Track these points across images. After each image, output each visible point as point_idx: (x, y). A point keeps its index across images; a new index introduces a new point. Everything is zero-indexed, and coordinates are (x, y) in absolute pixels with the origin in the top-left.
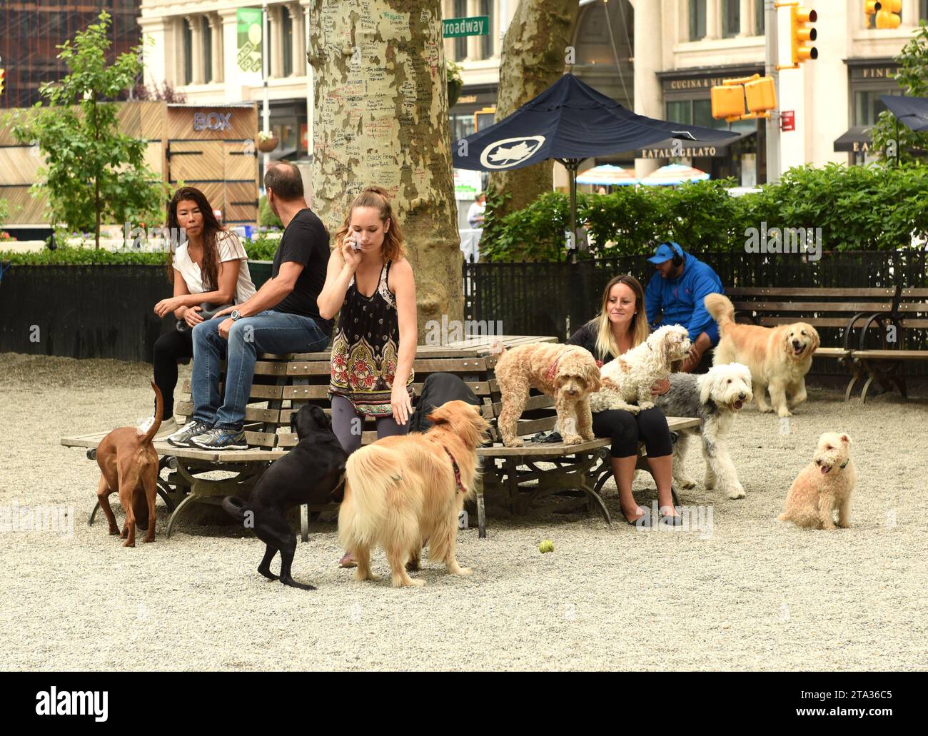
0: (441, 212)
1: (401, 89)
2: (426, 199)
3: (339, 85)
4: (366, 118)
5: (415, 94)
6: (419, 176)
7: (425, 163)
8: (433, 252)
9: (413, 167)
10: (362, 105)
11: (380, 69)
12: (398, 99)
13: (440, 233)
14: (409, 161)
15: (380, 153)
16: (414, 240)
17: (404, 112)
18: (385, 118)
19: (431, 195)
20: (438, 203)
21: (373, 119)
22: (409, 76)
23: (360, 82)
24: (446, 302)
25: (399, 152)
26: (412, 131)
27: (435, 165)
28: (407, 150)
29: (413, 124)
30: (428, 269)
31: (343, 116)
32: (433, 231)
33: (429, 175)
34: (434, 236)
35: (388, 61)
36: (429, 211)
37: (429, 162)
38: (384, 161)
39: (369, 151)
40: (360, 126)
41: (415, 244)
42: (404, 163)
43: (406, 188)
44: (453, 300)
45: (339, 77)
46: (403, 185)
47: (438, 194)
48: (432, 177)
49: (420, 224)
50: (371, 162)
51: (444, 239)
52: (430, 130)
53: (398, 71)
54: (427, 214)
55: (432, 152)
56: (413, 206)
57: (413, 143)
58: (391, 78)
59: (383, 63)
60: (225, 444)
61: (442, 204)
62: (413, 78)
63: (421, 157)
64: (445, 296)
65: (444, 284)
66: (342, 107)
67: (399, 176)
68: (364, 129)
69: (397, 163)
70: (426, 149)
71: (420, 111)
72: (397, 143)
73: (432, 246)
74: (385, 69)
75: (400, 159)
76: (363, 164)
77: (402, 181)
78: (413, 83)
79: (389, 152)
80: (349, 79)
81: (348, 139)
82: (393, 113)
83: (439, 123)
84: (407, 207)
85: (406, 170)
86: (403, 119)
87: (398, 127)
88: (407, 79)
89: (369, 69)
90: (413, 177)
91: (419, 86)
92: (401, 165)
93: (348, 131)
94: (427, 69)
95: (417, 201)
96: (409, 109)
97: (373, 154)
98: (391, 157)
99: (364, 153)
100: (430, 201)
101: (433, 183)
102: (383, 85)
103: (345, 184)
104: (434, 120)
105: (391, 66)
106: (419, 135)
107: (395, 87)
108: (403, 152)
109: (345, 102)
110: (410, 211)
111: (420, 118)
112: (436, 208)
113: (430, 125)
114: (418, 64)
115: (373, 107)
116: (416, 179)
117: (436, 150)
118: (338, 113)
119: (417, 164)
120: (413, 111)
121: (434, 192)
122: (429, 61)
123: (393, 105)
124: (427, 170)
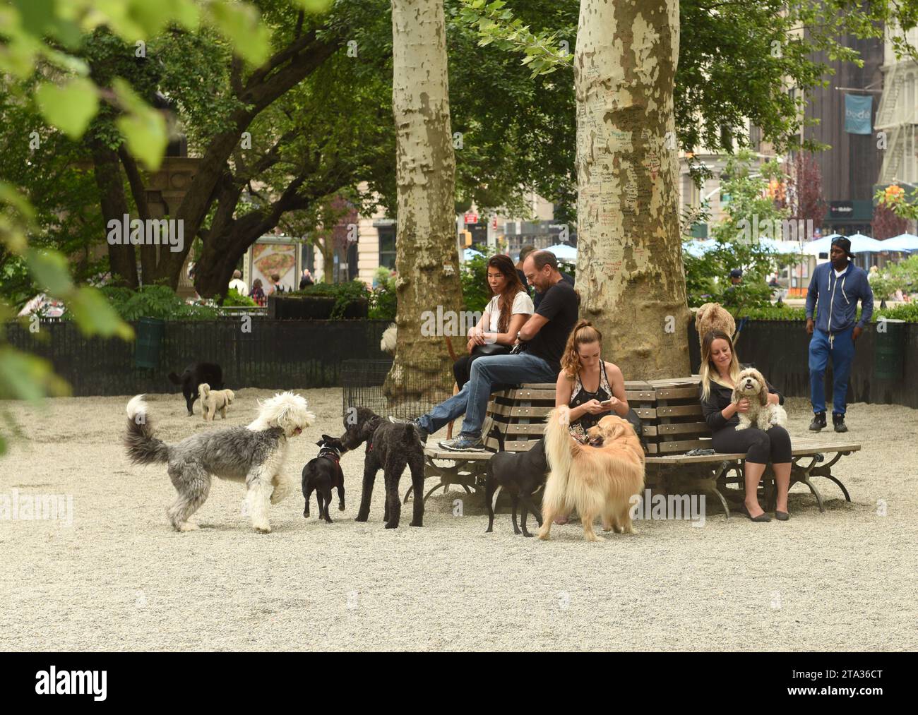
0: (657, 281)
1: (624, 188)
2: (643, 271)
3: (586, 186)
4: (601, 210)
5: (636, 192)
6: (638, 254)
7: (644, 244)
8: (648, 311)
9: (634, 247)
10: (598, 200)
11: (609, 174)
12: (623, 196)
13: (655, 297)
14: (630, 242)
15: (609, 236)
16: (633, 302)
17: (627, 206)
18: (612, 210)
19: (648, 268)
20: (653, 274)
21: (604, 211)
22: (632, 179)
23: (597, 183)
24: (657, 349)
25: (622, 235)
26: (634, 220)
27: (654, 245)
28: (629, 235)
29: (635, 215)
30: (644, 323)
31: (588, 209)
32: (650, 295)
33: (648, 253)
34: (650, 299)
35: (615, 168)
36: (646, 280)
37: (648, 243)
38: (611, 242)
39: (602, 235)
40: (597, 216)
41: (634, 305)
42: (626, 244)
43: (627, 263)
44: (665, 348)
45: (586, 180)
46: (626, 261)
47: (654, 268)
48: (650, 255)
49: (639, 290)
50: (603, 243)
51: (659, 301)
52: (650, 219)
53: (622, 176)
54: (645, 283)
55: (651, 236)
56: (633, 277)
57: (634, 229)
58: (617, 181)
59: (611, 170)
60: (465, 447)
61: (658, 276)
62: (635, 181)
63: (640, 239)
64: (657, 345)
65: (657, 336)
66: (587, 201)
67: (622, 253)
68: (599, 219)
69: (621, 244)
70: (645, 233)
71: (640, 205)
72: (622, 229)
73: (647, 307)
74: (613, 174)
75: (624, 241)
76: (599, 244)
77: (624, 258)
78: (635, 184)
79: (615, 235)
80: (591, 181)
81: (591, 226)
82: (618, 206)
83: (659, 214)
84: (627, 276)
85: (628, 249)
86: (627, 212)
87: (623, 217)
88: (629, 181)
89: (602, 174)
90: (634, 254)
91: (639, 186)
92: (624, 245)
93: (591, 220)
94: (647, 173)
95: (636, 272)
96: (631, 204)
97: (605, 237)
98: (616, 239)
99: (599, 237)
100: (646, 272)
101: (651, 260)
102: (611, 186)
103: (590, 259)
104: (654, 212)
105: (617, 171)
106: (639, 224)
107: (620, 187)
108: (626, 235)
109: (589, 198)
110: (630, 280)
111: (640, 211)
112: (652, 278)
113: (650, 215)
114: (639, 170)
115: (605, 202)
116: (636, 256)
117: (654, 235)
118: (586, 206)
119: (637, 244)
120: (634, 205)
121: (651, 266)
122: (649, 168)
123: (619, 200)
124: (646, 249)
